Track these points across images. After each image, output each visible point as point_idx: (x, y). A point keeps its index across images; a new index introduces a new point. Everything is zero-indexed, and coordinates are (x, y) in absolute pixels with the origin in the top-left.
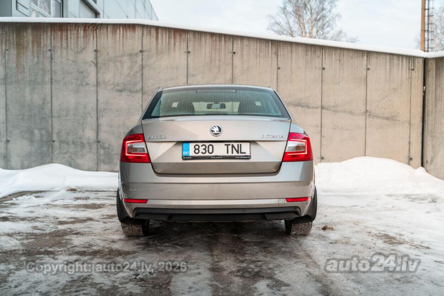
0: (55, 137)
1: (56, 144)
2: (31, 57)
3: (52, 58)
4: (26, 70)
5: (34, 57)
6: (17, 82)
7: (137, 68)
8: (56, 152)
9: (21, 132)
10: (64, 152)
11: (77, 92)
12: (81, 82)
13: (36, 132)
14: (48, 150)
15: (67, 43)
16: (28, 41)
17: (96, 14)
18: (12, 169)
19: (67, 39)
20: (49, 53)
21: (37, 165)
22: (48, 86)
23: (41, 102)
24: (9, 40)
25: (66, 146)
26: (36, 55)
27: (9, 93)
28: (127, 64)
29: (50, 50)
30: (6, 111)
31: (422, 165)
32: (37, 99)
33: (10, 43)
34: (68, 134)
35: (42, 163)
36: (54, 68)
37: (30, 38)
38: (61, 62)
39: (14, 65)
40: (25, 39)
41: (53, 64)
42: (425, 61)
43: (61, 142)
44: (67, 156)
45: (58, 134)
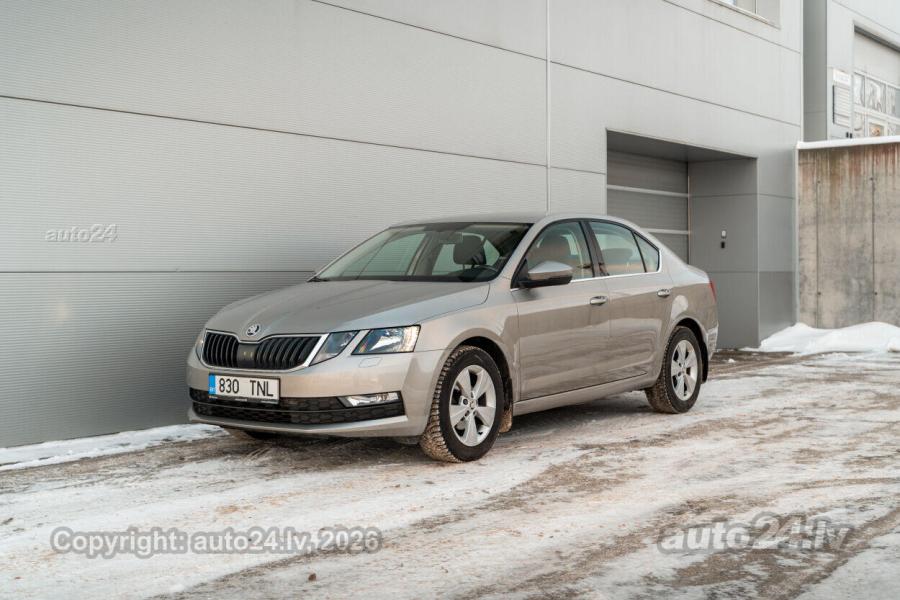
0: (877, 289)
1: (879, 297)
2: (848, 189)
3: (874, 189)
4: (842, 206)
5: (851, 188)
6: (831, 221)
8: (879, 307)
9: (835, 283)
10: (889, 306)
13: (854, 282)
14: (868, 305)
15: (894, 169)
16: (844, 170)
18: (824, 327)
19: (893, 162)
20: (870, 183)
21: (856, 324)
22: (869, 224)
23: (860, 245)
24: (822, 170)
25: (891, 299)
26: (853, 186)
27: (821, 234)
29: (872, 179)
30: (818, 256)
32: (854, 241)
33: (822, 174)
34: (894, 284)
35: (861, 321)
36: (876, 202)
37: (847, 165)
38: (886, 193)
39: (828, 200)
40: (841, 167)
41: (875, 196)
43: (885, 294)
44: (892, 312)
45: (882, 284)
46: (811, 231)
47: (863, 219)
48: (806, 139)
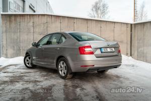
0: (21, 48)
1: (21, 50)
3: (20, 25)
4: (12, 28)
5: (14, 24)
6: (10, 32)
7: (45, 27)
9: (11, 47)
11: (27, 35)
12: (29, 32)
13: (15, 47)
14: (19, 52)
17: (34, 11)
18: (8, 58)
19: (24, 19)
20: (19, 23)
22: (19, 33)
23: (17, 38)
28: (42, 26)
30: (6, 41)
31: (131, 56)
32: (15, 37)
33: (7, 20)
35: (17, 56)
39: (9, 27)
40: (12, 19)
41: (20, 27)
42: (131, 25)
43: (23, 50)
45: (22, 47)
46: (4, 34)
47: (17, 32)
48: (3, 12)
